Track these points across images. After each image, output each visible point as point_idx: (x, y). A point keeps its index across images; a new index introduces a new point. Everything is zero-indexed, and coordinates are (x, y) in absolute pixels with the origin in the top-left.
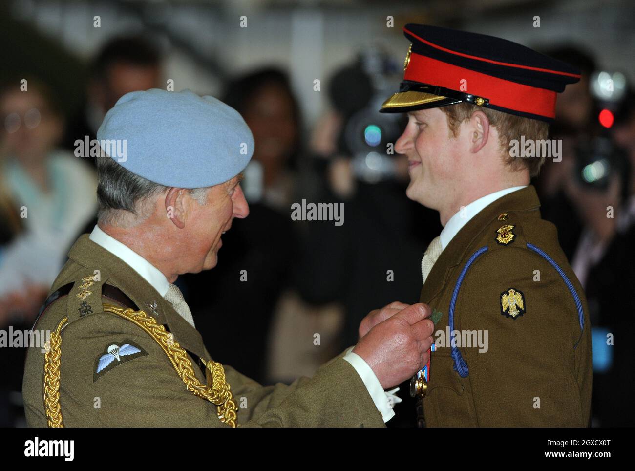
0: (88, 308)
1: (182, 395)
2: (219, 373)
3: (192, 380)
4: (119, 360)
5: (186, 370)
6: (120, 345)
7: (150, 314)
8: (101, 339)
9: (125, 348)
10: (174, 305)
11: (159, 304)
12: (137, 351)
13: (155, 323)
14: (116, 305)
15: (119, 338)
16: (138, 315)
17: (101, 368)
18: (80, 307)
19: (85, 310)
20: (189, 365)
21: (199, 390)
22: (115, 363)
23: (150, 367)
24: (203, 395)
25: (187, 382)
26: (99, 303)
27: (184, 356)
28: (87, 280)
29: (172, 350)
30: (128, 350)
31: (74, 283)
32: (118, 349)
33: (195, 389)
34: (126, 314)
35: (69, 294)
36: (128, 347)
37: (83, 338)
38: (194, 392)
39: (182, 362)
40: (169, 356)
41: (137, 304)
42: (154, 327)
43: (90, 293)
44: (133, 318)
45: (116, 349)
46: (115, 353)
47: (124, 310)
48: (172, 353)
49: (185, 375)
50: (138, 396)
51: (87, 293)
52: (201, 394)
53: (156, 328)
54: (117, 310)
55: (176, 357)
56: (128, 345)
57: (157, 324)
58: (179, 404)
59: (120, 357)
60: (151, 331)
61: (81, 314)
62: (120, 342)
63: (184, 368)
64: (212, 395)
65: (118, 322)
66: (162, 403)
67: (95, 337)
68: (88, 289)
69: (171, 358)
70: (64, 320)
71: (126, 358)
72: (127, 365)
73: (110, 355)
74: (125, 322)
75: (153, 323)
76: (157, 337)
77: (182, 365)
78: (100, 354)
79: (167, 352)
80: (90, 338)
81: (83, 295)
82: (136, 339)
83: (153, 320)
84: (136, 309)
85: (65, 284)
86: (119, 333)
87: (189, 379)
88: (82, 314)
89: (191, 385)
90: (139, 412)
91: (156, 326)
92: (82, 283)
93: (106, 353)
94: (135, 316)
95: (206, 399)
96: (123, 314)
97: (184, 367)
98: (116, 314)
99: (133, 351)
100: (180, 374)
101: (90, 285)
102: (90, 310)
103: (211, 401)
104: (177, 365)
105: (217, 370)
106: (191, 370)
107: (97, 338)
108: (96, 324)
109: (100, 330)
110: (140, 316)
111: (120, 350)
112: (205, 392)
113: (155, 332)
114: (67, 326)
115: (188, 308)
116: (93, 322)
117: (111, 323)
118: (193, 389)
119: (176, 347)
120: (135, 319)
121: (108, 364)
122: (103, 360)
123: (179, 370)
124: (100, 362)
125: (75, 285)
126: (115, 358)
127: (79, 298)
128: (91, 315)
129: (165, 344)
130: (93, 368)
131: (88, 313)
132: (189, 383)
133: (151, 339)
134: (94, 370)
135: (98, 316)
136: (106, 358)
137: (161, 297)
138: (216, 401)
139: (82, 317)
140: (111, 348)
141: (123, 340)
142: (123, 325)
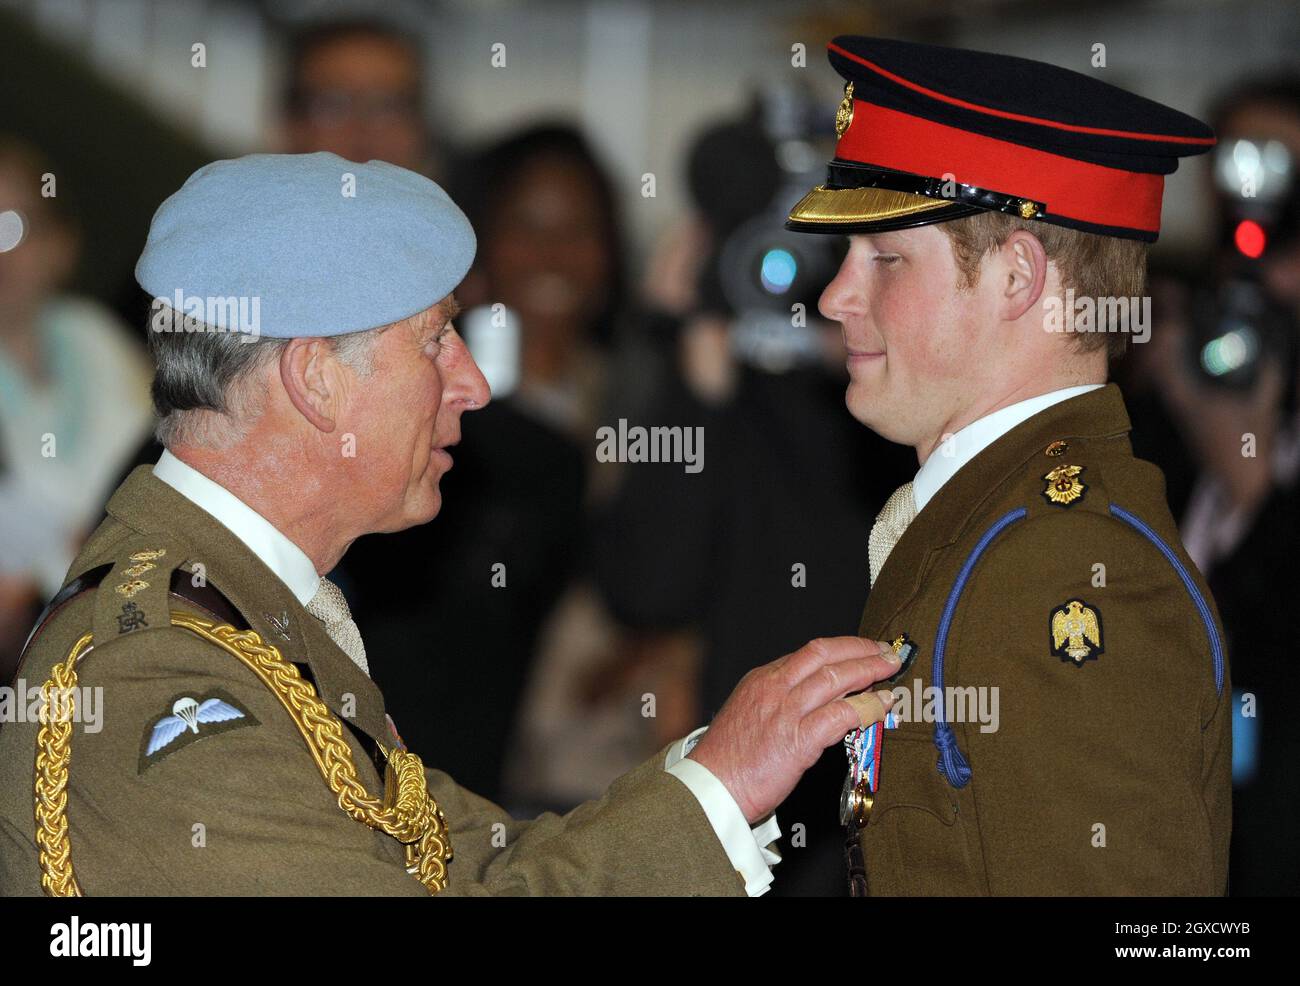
0: (139, 616)
1: (326, 817)
2: (412, 776)
3: (351, 786)
4: (196, 731)
5: (337, 766)
6: (201, 699)
7: (271, 638)
8: (163, 684)
9: (211, 707)
10: (328, 625)
11: (293, 617)
12: (235, 714)
13: (279, 658)
14: (199, 614)
15: (200, 685)
16: (242, 640)
17: (156, 746)
18: (121, 612)
19: (132, 620)
20: (345, 755)
21: (365, 809)
22: (186, 737)
23: (263, 752)
24: (373, 820)
25: (341, 791)
26: (160, 608)
27: (335, 733)
28: (141, 558)
29: (312, 721)
30: (218, 712)
31: (113, 564)
32: (195, 707)
33: (358, 805)
34: (217, 635)
35: (101, 585)
36: (218, 705)
37: (122, 679)
38: (352, 812)
39: (330, 746)
40: (304, 731)
41: (246, 615)
42: (276, 669)
43: (144, 585)
44: (232, 644)
45: (191, 708)
46: (189, 715)
47: (214, 627)
48: (309, 726)
49: (336, 775)
50: (230, 811)
51: (138, 584)
52: (368, 816)
53: (281, 670)
54: (201, 626)
55: (319, 734)
56: (218, 700)
57: (282, 662)
58: (318, 836)
59: (199, 725)
60: (270, 677)
61: (122, 628)
62: (201, 692)
63: (335, 760)
64: (394, 820)
65: (202, 650)
66: (280, 829)
67: (150, 679)
68: (142, 578)
69: (307, 736)
70: (86, 639)
71: (210, 729)
72: (212, 744)
73: (175, 720)
74: (214, 653)
75: (274, 659)
76: (279, 690)
77: (331, 755)
78: (157, 716)
79: (298, 723)
80: (137, 679)
81: (129, 589)
82: (235, 690)
83: (276, 652)
84: (242, 625)
85: (95, 566)
86: (201, 674)
87: (345, 783)
88: (125, 628)
89: (347, 796)
90: (230, 844)
91: (280, 665)
92: (129, 564)
93: (169, 713)
94: (238, 641)
95: (378, 829)
96: (213, 634)
97: (336, 757)
98: (196, 632)
99: (226, 714)
100: (325, 772)
101: (146, 568)
102: (141, 621)
103: (389, 832)
104: (321, 751)
105: (409, 769)
106: (349, 764)
107: (152, 682)
108: (152, 652)
109: (161, 666)
110: (249, 642)
111: (199, 710)
112: (378, 814)
113: (279, 679)
114: (90, 652)
115: (357, 633)
116: (146, 646)
117: (185, 653)
118: (352, 807)
119: (320, 714)
120: (236, 648)
121: (171, 739)
122: (161, 729)
123: (325, 763)
124: (156, 734)
125: (114, 569)
126: (188, 726)
127: (121, 595)
128: (144, 631)
129: (298, 706)
130: (138, 746)
131: (137, 627)
132: (343, 795)
133: (268, 693)
134: (140, 750)
135: (158, 636)
136: (168, 725)
137: (300, 605)
138: (401, 835)
139: (123, 634)
140: (181, 705)
141: (207, 689)
142: (210, 656)
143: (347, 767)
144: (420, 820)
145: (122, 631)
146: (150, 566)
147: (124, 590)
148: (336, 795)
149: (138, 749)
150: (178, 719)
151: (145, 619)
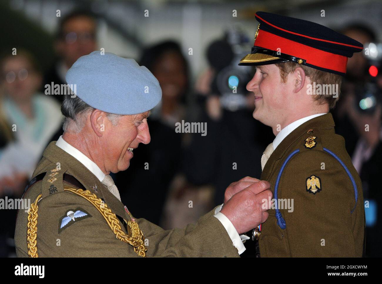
0: (55, 189)
1: (114, 241)
2: (135, 228)
3: (120, 232)
4: (74, 220)
5: (115, 226)
6: (75, 211)
7: (92, 192)
8: (63, 208)
9: (78, 213)
10: (108, 187)
11: (98, 185)
12: (85, 214)
13: (96, 197)
14: (72, 186)
15: (74, 207)
16: (85, 193)
17: (63, 225)
18: (50, 188)
19: (53, 190)
20: (117, 223)
21: (124, 238)
22: (71, 222)
23: (94, 224)
24: (126, 241)
25: (117, 233)
26: (61, 186)
27: (114, 217)
28: (54, 171)
29: (107, 214)
30: (80, 214)
31: (46, 172)
32: (73, 213)
33: (122, 237)
34: (78, 192)
35: (43, 180)
36: (79, 212)
37: (52, 207)
38: (121, 239)
39: (113, 221)
40: (105, 217)
41: (85, 186)
42: (95, 200)
43: (56, 179)
44: (82, 194)
45: (72, 214)
46: (71, 216)
47: (77, 190)
48: (107, 216)
49: (115, 229)
50: (86, 242)
51: (54, 179)
53: (97, 201)
54: (73, 190)
55: (109, 218)
56: (79, 211)
57: (97, 198)
58: (112, 246)
59: (75, 218)
60: (94, 203)
61: (50, 192)
62: (75, 209)
63: (115, 225)
64: (132, 241)
65: (73, 197)
66: (101, 245)
67: (59, 206)
68: (55, 177)
69: (106, 219)
70: (40, 196)
71: (78, 219)
72: (79, 223)
73: (68, 217)
74: (77, 197)
75: (95, 198)
76: (97, 206)
77: (113, 223)
78: (62, 217)
79: (103, 215)
80: (55, 207)
81: (52, 180)
82: (84, 208)
83: (95, 196)
84: (84, 189)
85: (41, 173)
86: (74, 204)
87: (118, 231)
88: (51, 192)
89: (119, 235)
90: (87, 251)
91: (96, 199)
92: (50, 173)
93: (66, 216)
94: (84, 193)
95: (129, 244)
96: (76, 192)
98: (72, 192)
99: (82, 215)
100: (112, 228)
101: (56, 174)
102: (56, 190)
103: (131, 244)
104: (110, 223)
105: (134, 226)
106: (119, 226)
107: (60, 207)
108: (59, 199)
109: (62, 203)
110: (87, 193)
111: (75, 214)
112: (128, 239)
113: (96, 203)
114: (42, 199)
115: (117, 189)
116: (58, 197)
117: (69, 198)
118: (120, 238)
119: (109, 212)
120: (83, 195)
121: (67, 223)
122: (64, 220)
123: (111, 226)
124: (63, 222)
125: (46, 174)
126: (72, 219)
127: (49, 183)
128: (57, 193)
129: (103, 210)
130: (58, 226)
131: (55, 192)
132: (118, 234)
133: (94, 208)
134: (59, 227)
135: (61, 194)
136: (66, 219)
137: (100, 182)
138: (134, 245)
139: (51, 194)
140: (69, 213)
141: (76, 208)
142: (76, 199)
143: (118, 227)
144: (139, 240)
145: (50, 193)
146: (57, 173)
147: (50, 181)
148: (116, 235)
149: (58, 227)
150: (69, 217)
151: (57, 190)
